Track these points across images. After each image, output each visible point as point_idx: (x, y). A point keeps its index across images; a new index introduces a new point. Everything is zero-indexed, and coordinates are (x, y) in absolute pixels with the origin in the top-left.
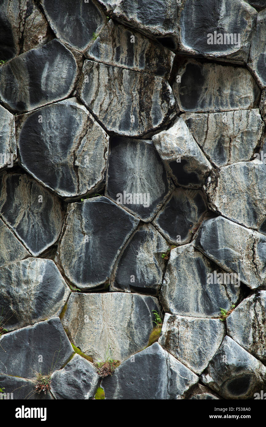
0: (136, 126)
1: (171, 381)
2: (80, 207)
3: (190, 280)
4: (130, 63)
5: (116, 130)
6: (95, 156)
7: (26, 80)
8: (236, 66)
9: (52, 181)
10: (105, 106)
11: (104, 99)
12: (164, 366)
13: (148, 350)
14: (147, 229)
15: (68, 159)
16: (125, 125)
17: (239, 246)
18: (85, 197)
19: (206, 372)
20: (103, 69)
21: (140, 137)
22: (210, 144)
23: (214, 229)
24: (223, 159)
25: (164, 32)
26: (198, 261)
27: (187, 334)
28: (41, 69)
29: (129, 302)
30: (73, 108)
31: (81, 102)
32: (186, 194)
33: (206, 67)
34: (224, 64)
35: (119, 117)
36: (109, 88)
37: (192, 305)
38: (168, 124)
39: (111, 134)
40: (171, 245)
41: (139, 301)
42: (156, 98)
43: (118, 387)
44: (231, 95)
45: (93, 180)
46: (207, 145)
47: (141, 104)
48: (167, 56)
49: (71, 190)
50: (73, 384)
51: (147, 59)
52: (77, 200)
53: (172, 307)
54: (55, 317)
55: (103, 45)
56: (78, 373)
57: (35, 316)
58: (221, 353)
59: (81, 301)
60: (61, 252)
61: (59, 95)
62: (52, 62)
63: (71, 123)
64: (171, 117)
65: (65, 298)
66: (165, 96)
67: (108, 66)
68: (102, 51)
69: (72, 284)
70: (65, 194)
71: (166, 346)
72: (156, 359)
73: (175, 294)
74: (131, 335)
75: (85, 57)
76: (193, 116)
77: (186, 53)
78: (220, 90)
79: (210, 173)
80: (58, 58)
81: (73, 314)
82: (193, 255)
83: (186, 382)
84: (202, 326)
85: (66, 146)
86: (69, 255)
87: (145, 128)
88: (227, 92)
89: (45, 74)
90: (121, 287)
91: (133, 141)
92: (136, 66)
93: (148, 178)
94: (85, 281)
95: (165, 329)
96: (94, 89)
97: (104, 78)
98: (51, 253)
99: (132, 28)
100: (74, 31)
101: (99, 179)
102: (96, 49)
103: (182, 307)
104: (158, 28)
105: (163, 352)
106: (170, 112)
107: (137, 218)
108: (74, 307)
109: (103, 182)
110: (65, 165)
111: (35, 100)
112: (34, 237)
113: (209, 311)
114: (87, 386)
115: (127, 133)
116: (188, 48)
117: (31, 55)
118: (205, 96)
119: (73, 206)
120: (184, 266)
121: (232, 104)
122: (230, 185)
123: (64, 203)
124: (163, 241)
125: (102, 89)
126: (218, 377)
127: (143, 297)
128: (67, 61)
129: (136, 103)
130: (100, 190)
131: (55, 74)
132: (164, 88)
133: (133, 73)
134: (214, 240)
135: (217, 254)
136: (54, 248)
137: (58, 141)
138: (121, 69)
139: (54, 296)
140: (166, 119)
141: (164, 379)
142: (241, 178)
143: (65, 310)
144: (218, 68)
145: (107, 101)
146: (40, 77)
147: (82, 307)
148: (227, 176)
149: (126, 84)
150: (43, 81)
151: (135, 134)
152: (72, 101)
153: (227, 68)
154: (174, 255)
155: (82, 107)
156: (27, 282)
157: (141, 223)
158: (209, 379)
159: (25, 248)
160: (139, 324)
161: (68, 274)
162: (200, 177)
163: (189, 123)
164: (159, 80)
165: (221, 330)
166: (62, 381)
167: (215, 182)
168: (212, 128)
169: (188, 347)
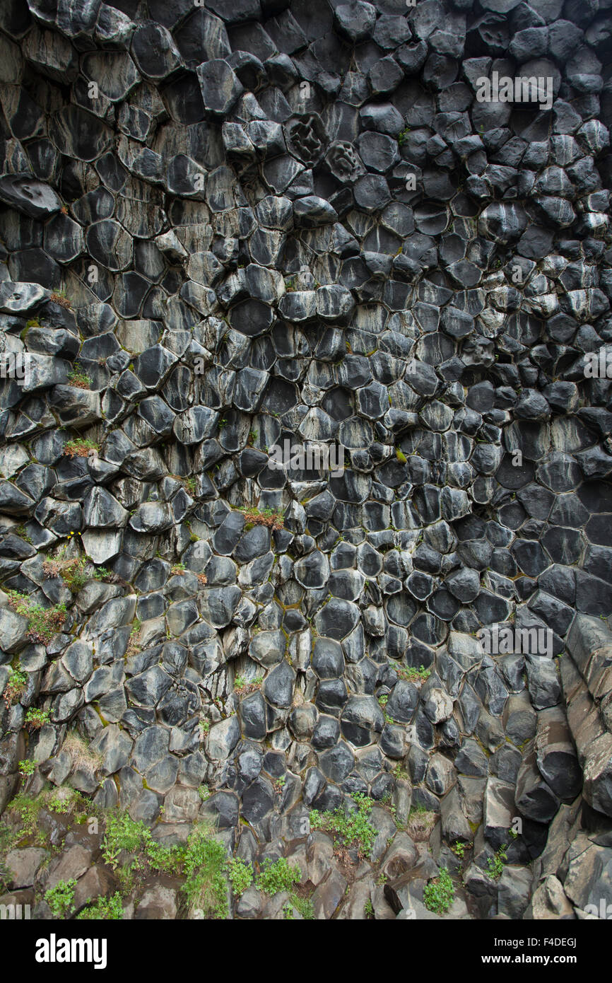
0: (146, 234)
1: (165, 361)
2: (121, 277)
3: (177, 313)
4: (142, 198)
5: (137, 235)
6: (126, 249)
7: (89, 209)
8: (200, 202)
9: (106, 264)
10: (130, 222)
11: (129, 218)
12: (162, 354)
13: (155, 347)
14: (157, 288)
15: (112, 251)
16: (141, 232)
17: (199, 295)
18: (123, 271)
19: (183, 357)
20: (127, 202)
21: (149, 239)
22: (187, 244)
23: (187, 287)
24: (194, 252)
25: (156, 181)
26: (180, 304)
27: (174, 339)
28: (96, 202)
29: (148, 325)
30: (113, 223)
31: (117, 220)
32: (176, 270)
33: (184, 202)
34: (194, 201)
35: (138, 228)
36: (131, 212)
37: (178, 325)
38: (164, 232)
39: (134, 237)
40: (169, 296)
41: (153, 325)
42: (156, 218)
43: (140, 364)
44: (198, 218)
45: (126, 262)
46: (186, 244)
47: (149, 221)
48: (161, 195)
49: (116, 268)
50: (116, 362)
51: (150, 196)
52: (118, 273)
53: (168, 326)
54: (111, 332)
55: (127, 189)
56: (119, 357)
57: (100, 331)
58: (189, 347)
59: (124, 324)
60: (114, 300)
61: (107, 217)
62: (101, 199)
63: (112, 232)
64: (165, 228)
65: (116, 322)
66: (161, 216)
67: (130, 200)
68: (127, 192)
69: (120, 316)
70: (113, 270)
71: (164, 345)
72: (158, 351)
73: (170, 320)
74: (150, 341)
75: (119, 195)
76: (178, 228)
77: (170, 193)
78: (192, 215)
79: (185, 258)
80: (105, 196)
81: (121, 331)
82: (178, 300)
83: (171, 361)
84: (181, 335)
85: (110, 244)
86: (118, 302)
87: (152, 234)
88: (195, 216)
89: (98, 205)
90: (145, 318)
91: (146, 241)
92: (145, 200)
93: (156, 261)
94: (126, 315)
95: (164, 337)
96: (124, 213)
97: (129, 207)
98: (109, 301)
99: (139, 178)
100: (114, 182)
101: (129, 262)
102: (124, 192)
103: (173, 327)
104: (153, 178)
105: (161, 347)
106: (164, 225)
107: (151, 282)
108: (121, 328)
109: (132, 263)
110: (111, 254)
111: (94, 220)
112: (101, 293)
113: (186, 328)
114: (123, 363)
115: (142, 237)
116: (172, 190)
117: (90, 195)
118: (184, 218)
119: (118, 276)
120: (174, 306)
121: (199, 222)
122: (195, 264)
123: (113, 274)
124: (165, 294)
125: (128, 213)
126: (187, 359)
127: (155, 322)
128: (110, 198)
129: (146, 220)
130: (131, 267)
131: (103, 205)
132: (160, 212)
133: (143, 204)
134: (187, 293)
135: (188, 299)
136: (111, 298)
137: (106, 241)
138: (137, 202)
139: (109, 321)
140: (162, 229)
141: (161, 360)
142: (200, 260)
143: (116, 330)
144: (191, 203)
145: (131, 219)
146: (95, 207)
147: (125, 327)
148: (193, 259)
149: (140, 210)
150: (97, 209)
151: (147, 237)
152: (113, 220)
153: (195, 203)
154: (169, 301)
155: (118, 223)
156: (95, 315)
157: (154, 285)
158: (184, 359)
159: (97, 298)
160: (153, 336)
161: (118, 311)
162: (181, 260)
163: (175, 232)
164: (157, 208)
165: (190, 337)
166: (111, 361)
167: (187, 262)
168: (188, 235)
169: (175, 345)
